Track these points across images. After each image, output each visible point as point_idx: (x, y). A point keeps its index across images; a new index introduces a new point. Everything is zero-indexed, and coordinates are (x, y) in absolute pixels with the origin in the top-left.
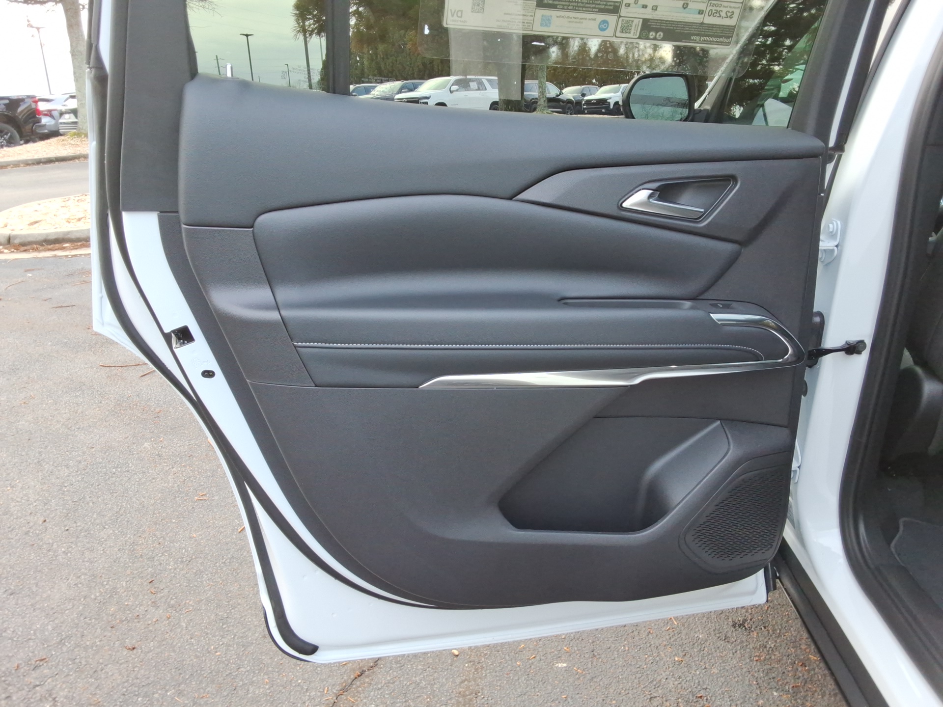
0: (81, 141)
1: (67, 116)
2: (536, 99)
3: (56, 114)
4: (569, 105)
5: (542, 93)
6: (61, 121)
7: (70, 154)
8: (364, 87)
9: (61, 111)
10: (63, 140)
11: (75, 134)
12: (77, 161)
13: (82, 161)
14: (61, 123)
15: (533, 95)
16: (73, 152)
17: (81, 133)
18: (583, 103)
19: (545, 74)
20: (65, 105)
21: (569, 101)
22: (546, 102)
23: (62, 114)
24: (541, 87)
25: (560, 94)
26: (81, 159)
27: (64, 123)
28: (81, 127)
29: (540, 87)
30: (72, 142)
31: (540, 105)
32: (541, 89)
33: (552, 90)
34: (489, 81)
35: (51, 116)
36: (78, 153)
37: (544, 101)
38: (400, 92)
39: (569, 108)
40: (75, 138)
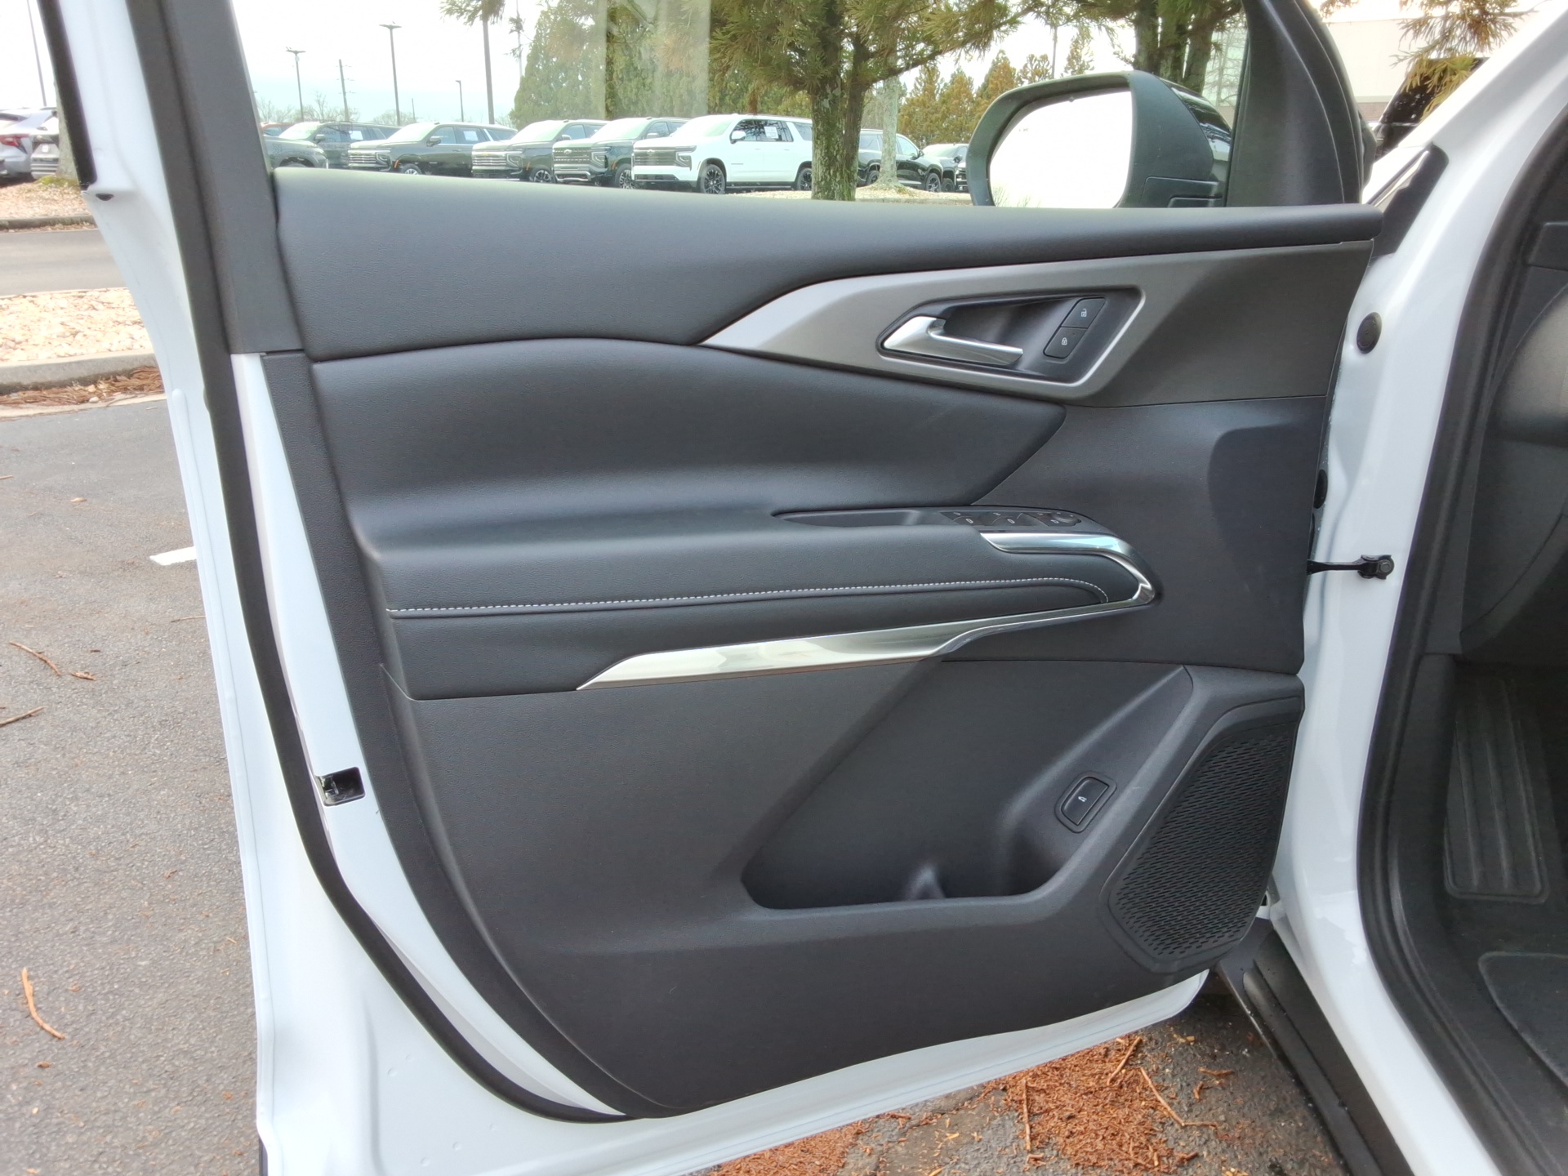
0: (62, 194)
1: (45, 148)
2: (879, 161)
3: (26, 143)
4: (934, 175)
5: (889, 152)
6: (35, 155)
7: (38, 217)
8: (582, 124)
9: (35, 137)
10: (29, 191)
11: (52, 181)
12: (49, 229)
13: (58, 230)
14: (35, 160)
15: (873, 154)
16: (43, 212)
17: (63, 179)
18: (957, 172)
19: (896, 118)
20: (42, 129)
21: (934, 169)
22: (895, 167)
23: (37, 143)
24: (888, 142)
25: (919, 156)
26: (57, 226)
27: (41, 160)
28: (63, 168)
29: (885, 142)
30: (46, 195)
31: (884, 172)
32: (886, 146)
33: (906, 149)
34: (799, 126)
35: (20, 146)
36: (53, 215)
37: (892, 166)
38: (644, 136)
39: (933, 180)
40: (51, 187)
